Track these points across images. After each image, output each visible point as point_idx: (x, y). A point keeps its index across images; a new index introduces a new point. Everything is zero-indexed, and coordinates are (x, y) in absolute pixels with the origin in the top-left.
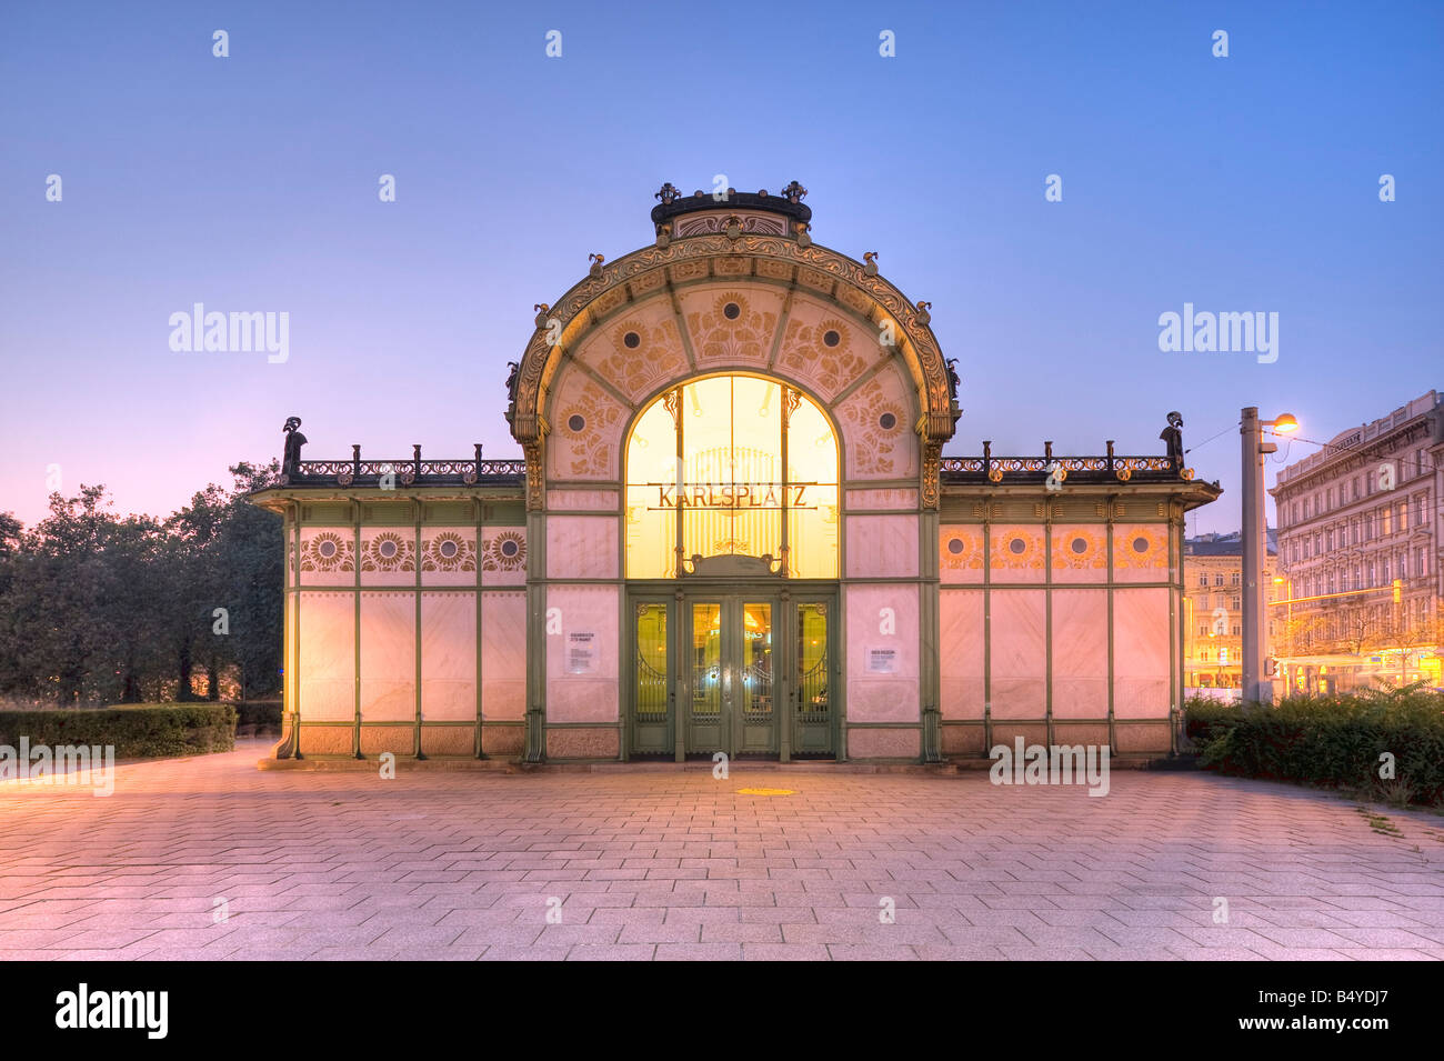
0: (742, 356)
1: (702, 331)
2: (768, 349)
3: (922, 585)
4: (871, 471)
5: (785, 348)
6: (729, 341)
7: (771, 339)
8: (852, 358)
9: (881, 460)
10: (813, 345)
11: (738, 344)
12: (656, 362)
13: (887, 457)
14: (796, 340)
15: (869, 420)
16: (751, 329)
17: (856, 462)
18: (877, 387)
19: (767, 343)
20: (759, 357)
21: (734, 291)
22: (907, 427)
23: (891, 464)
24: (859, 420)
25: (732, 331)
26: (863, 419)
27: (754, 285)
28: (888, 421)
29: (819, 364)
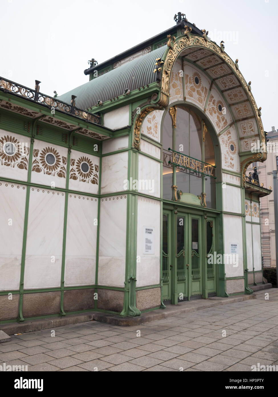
0: (198, 102)
1: (188, 84)
2: (205, 102)
3: (243, 217)
4: (228, 166)
5: (209, 105)
6: (195, 92)
7: (206, 99)
8: (224, 118)
9: (231, 163)
10: (216, 108)
11: (198, 96)
12: (174, 89)
13: (233, 162)
14: (211, 103)
15: (228, 145)
16: (201, 92)
17: (225, 161)
18: (230, 133)
19: (204, 100)
20: (202, 105)
21: (199, 73)
22: (237, 152)
23: (233, 165)
24: (225, 144)
25: (196, 89)
26: (226, 145)
27: (203, 74)
28: (232, 148)
29: (216, 117)
